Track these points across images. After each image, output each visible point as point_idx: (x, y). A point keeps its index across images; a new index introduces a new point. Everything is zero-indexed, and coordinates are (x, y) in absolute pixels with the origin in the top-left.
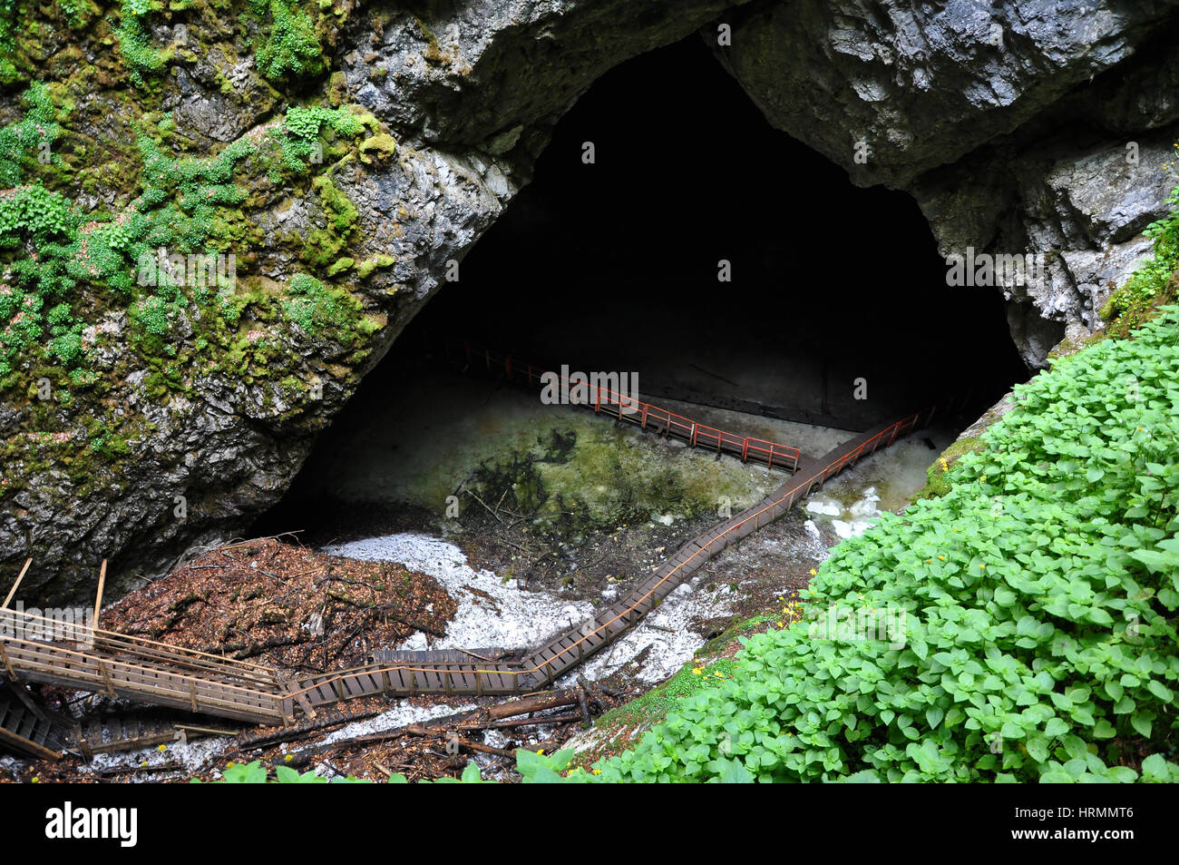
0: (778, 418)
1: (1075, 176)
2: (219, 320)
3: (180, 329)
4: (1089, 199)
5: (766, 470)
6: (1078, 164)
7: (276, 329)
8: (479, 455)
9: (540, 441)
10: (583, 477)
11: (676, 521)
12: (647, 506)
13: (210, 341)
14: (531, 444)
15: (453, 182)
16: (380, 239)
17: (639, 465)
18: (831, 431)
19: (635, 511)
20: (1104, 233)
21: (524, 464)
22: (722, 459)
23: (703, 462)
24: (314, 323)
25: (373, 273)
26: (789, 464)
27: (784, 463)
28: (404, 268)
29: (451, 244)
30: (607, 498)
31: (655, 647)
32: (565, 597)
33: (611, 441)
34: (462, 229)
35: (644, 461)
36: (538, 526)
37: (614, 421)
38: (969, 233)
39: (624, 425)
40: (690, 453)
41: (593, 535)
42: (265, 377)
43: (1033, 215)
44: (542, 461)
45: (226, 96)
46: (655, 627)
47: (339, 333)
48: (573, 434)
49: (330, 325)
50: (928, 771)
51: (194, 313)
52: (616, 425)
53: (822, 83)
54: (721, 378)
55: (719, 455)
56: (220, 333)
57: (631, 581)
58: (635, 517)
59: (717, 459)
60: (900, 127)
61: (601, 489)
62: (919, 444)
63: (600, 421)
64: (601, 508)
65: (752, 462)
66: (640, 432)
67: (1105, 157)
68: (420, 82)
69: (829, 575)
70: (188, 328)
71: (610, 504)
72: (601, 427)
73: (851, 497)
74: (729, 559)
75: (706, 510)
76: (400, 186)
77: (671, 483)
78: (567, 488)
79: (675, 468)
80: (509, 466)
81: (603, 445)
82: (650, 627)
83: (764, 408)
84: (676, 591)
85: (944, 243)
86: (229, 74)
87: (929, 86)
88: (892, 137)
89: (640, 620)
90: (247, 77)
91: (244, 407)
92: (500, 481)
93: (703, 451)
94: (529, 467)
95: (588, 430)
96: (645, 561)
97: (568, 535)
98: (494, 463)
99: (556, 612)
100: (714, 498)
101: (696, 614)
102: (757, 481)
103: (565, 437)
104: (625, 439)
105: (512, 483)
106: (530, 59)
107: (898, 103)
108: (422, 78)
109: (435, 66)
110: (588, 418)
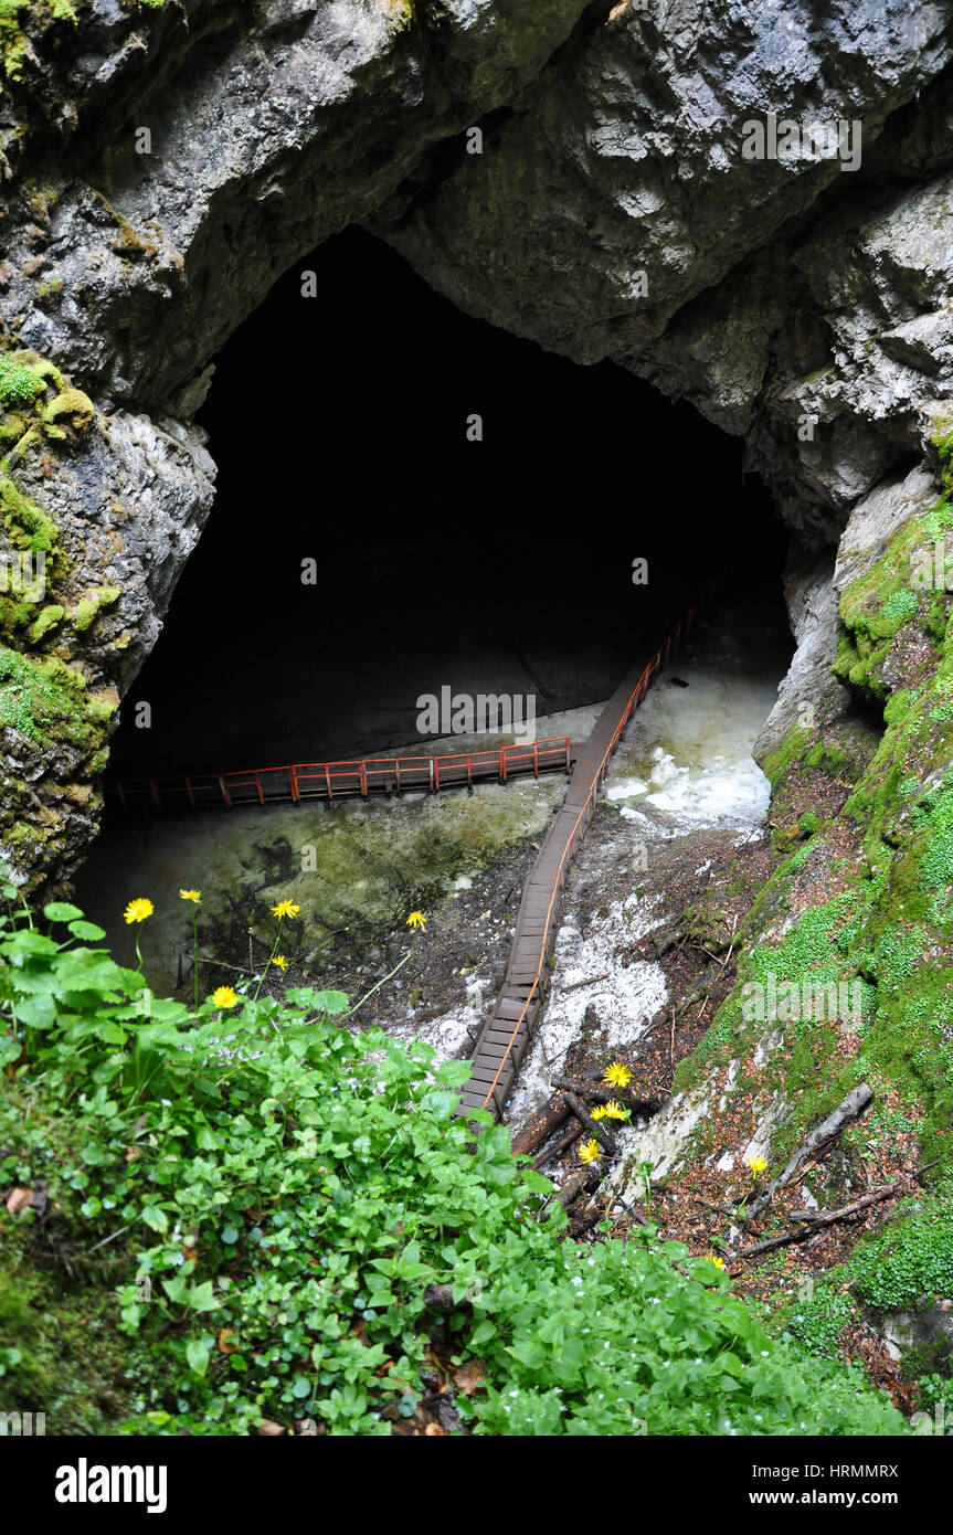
1: (893, 233)
4: (919, 251)
5: (532, 781)
6: (891, 219)
8: (179, 915)
9: (246, 865)
10: (329, 881)
11: (475, 880)
12: (429, 879)
14: (239, 874)
15: (162, 454)
16: (93, 563)
17: (387, 840)
18: (569, 713)
19: (419, 891)
20: (941, 285)
21: (246, 899)
22: (475, 792)
23: (457, 804)
24: (36, 721)
25: (96, 619)
26: (558, 761)
27: (552, 762)
28: (133, 600)
29: (176, 553)
30: (376, 892)
31: (598, 1006)
32: (425, 1018)
33: (333, 828)
34: (185, 526)
35: (389, 833)
36: (315, 963)
37: (321, 805)
38: (748, 364)
39: (335, 804)
40: (435, 801)
41: (391, 940)
43: (839, 304)
44: (265, 887)
46: (576, 986)
47: (70, 729)
48: (281, 840)
49: (56, 719)
52: (327, 808)
55: (470, 789)
57: (489, 961)
58: (423, 898)
59: (471, 794)
60: (679, 241)
61: (361, 885)
62: (669, 687)
63: (304, 811)
64: (376, 907)
65: (512, 780)
66: (360, 804)
67: (918, 202)
68: (113, 293)
71: (384, 897)
72: (311, 818)
73: (644, 769)
74: (581, 882)
75: (498, 852)
76: (107, 470)
77: (437, 842)
78: (318, 903)
79: (430, 824)
80: (227, 911)
81: (328, 837)
82: (565, 991)
84: (559, 939)
85: (723, 387)
87: (729, 165)
88: (668, 259)
89: (547, 991)
92: (227, 933)
93: (448, 793)
94: (254, 900)
95: (297, 827)
96: (482, 934)
97: (359, 955)
98: (205, 915)
99: (433, 1037)
100: (498, 836)
101: (614, 945)
102: (531, 798)
103: (275, 848)
104: (349, 818)
105: (247, 928)
106: (235, 245)
107: (675, 209)
108: (118, 284)
109: (134, 262)
110: (287, 815)
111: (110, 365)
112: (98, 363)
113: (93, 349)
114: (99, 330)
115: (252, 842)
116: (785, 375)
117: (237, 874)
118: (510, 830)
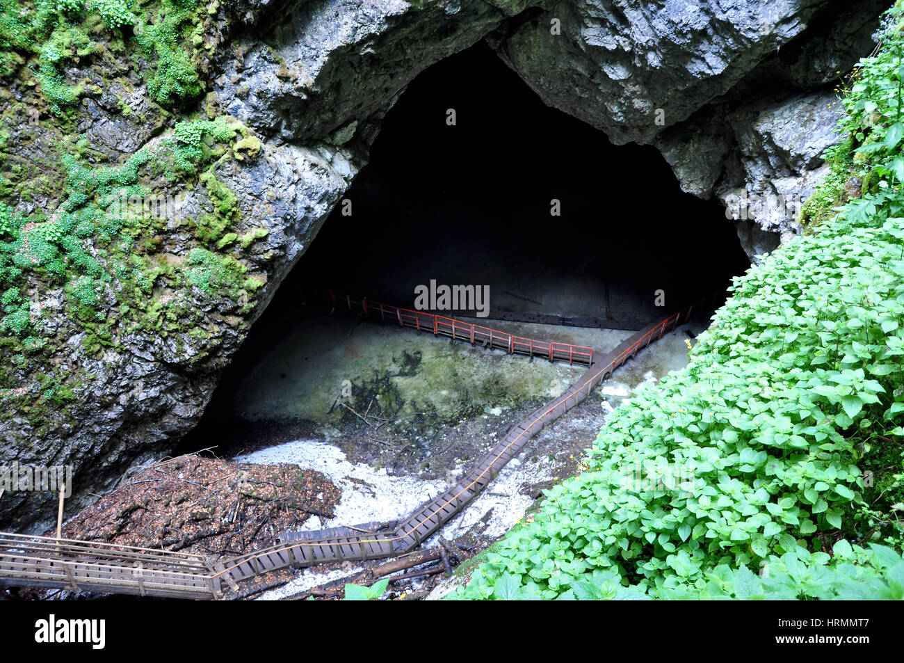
0: (573, 326)
1: (775, 122)
2: (137, 289)
3: (107, 299)
4: (787, 138)
5: (568, 366)
6: (776, 113)
7: (182, 293)
8: (348, 376)
9: (394, 360)
10: (429, 384)
12: (480, 402)
13: (131, 307)
15: (308, 168)
16: (256, 217)
18: (615, 331)
19: (472, 407)
20: (801, 163)
21: (384, 379)
22: (534, 361)
23: (520, 365)
24: (210, 286)
25: (252, 244)
26: (585, 360)
27: (580, 359)
28: (275, 237)
29: (311, 216)
30: (450, 399)
31: (496, 510)
33: (448, 355)
34: (318, 203)
36: (399, 426)
37: (449, 340)
38: (702, 172)
39: (458, 342)
41: (441, 429)
42: (176, 330)
43: (747, 154)
44: (397, 375)
45: (127, 118)
46: (494, 494)
47: (231, 292)
48: (419, 353)
49: (223, 286)
50: (682, 575)
51: (117, 286)
52: (451, 343)
53: (580, 69)
54: (528, 300)
55: (532, 358)
56: (138, 300)
58: (472, 412)
59: (531, 361)
60: (642, 97)
61: (444, 393)
64: (445, 407)
65: (558, 361)
67: (795, 106)
68: (275, 94)
69: (608, 436)
70: (113, 298)
71: (452, 404)
75: (526, 401)
76: (267, 175)
77: (497, 383)
78: (418, 394)
80: (372, 381)
81: (443, 359)
83: (563, 319)
84: (508, 465)
85: (684, 181)
86: (128, 101)
87: (660, 65)
88: (637, 105)
89: (483, 490)
90: (142, 102)
91: (162, 355)
92: (366, 394)
93: (520, 356)
94: (388, 381)
95: (431, 348)
96: (483, 444)
97: (422, 430)
98: (361, 380)
99: (418, 490)
100: (532, 391)
101: (525, 481)
102: (562, 375)
103: (413, 356)
104: (459, 353)
105: (376, 395)
106: (357, 70)
107: (638, 79)
108: (277, 91)
109: (286, 81)
110: (429, 340)
111: (279, 124)
112: (270, 124)
113: (266, 118)
114: (270, 109)
115: (404, 349)
116: (728, 183)
117: (388, 363)
118: (540, 390)
